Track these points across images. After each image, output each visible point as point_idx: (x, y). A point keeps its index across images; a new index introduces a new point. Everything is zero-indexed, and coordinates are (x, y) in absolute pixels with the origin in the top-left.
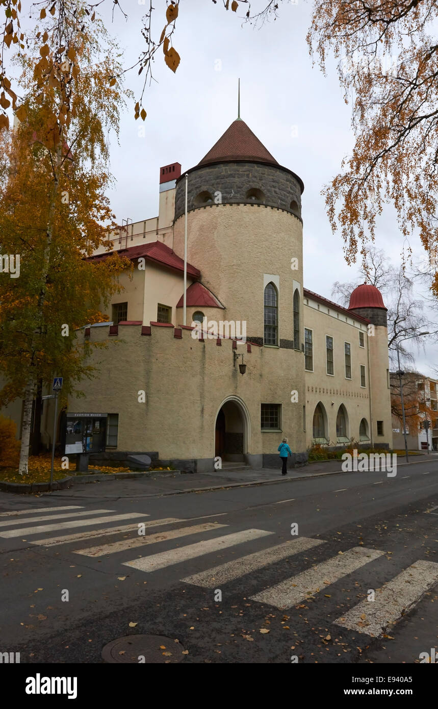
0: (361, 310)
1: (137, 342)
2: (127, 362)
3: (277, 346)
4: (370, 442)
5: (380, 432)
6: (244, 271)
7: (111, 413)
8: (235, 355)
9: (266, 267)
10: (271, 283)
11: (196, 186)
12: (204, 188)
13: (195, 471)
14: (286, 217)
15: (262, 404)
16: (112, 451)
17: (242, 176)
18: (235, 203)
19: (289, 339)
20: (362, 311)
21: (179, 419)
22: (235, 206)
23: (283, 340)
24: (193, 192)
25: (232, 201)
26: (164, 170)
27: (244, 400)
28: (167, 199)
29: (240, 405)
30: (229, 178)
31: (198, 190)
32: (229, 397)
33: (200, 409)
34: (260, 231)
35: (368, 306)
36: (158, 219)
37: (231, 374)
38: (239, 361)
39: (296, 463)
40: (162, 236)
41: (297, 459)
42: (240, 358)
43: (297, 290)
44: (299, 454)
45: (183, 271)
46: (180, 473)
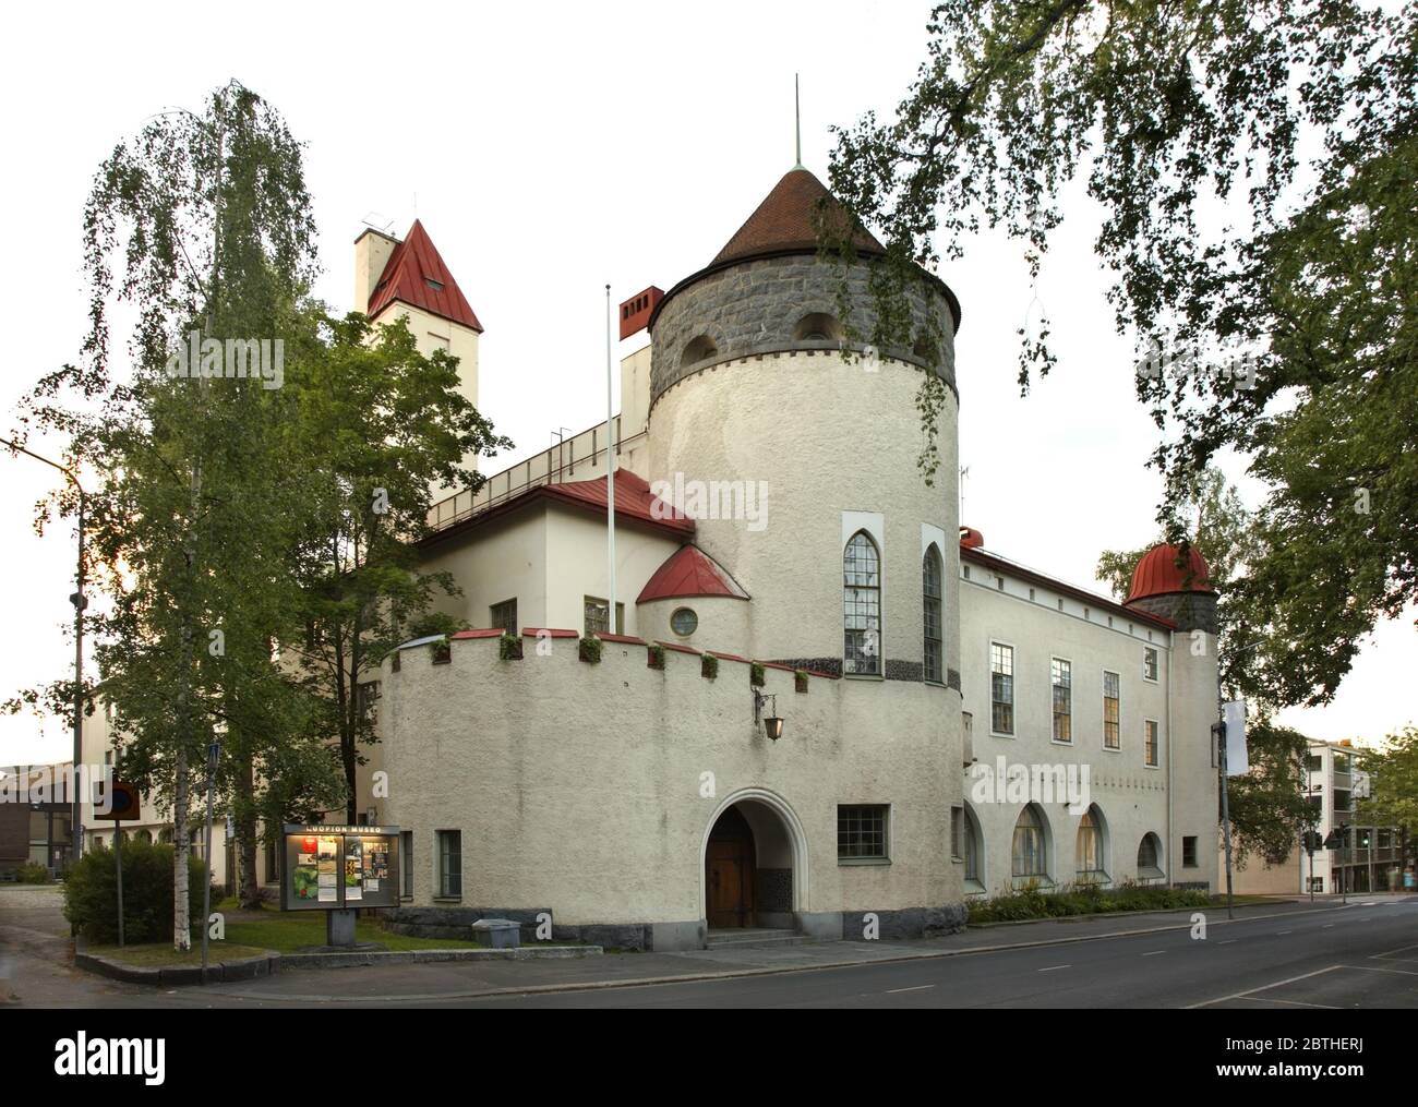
1: (491, 675)
2: (473, 719)
3: (880, 675)
5: (1189, 858)
6: (792, 508)
7: (445, 828)
8: (758, 698)
9: (848, 495)
10: (863, 532)
11: (682, 328)
12: (698, 330)
13: (648, 947)
14: (900, 375)
15: (838, 806)
16: (452, 907)
17: (783, 288)
18: (767, 353)
19: (911, 660)
21: (600, 840)
22: (768, 360)
23: (893, 661)
24: (676, 342)
25: (762, 348)
26: (627, 308)
27: (788, 798)
28: (635, 372)
29: (778, 809)
30: (753, 298)
31: (686, 336)
32: (742, 792)
33: (656, 818)
34: (832, 412)
35: (1173, 590)
36: (619, 420)
37: (747, 741)
38: (767, 712)
39: (926, 930)
40: (627, 457)
41: (930, 922)
42: (769, 703)
43: (933, 548)
44: (936, 909)
46: (601, 952)
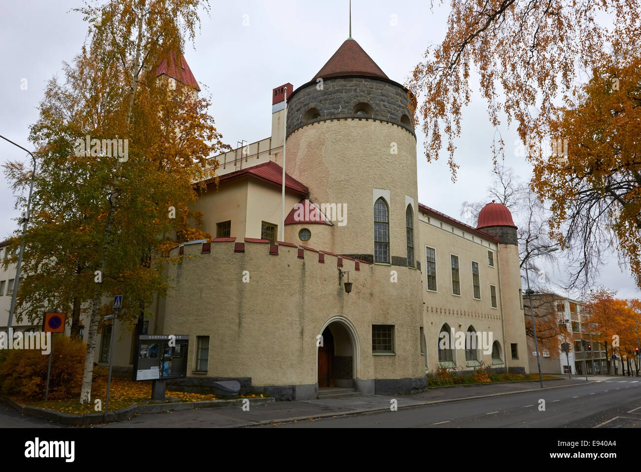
0: (489, 229)
1: (230, 260)
2: (219, 280)
3: (389, 263)
4: (503, 366)
5: (515, 354)
6: (352, 186)
7: (202, 335)
8: (340, 273)
9: (375, 181)
10: (381, 198)
11: (304, 104)
12: (312, 105)
13: (294, 398)
14: (396, 130)
15: (373, 325)
16: (202, 376)
17: (350, 91)
18: (342, 118)
19: (402, 256)
20: (491, 230)
21: (274, 342)
22: (342, 121)
23: (395, 257)
24: (301, 109)
25: (340, 116)
26: (276, 91)
27: (352, 321)
28: (279, 119)
29: (348, 326)
30: (336, 94)
31: (306, 108)
32: (333, 318)
33: (299, 331)
34: (369, 145)
35: (497, 224)
36: (271, 139)
37: (336, 293)
38: (345, 280)
39: (412, 389)
40: (274, 156)
41: (414, 385)
42: (346, 275)
43: (410, 206)
44: (415, 379)
45: (282, 185)
46: (274, 401)
